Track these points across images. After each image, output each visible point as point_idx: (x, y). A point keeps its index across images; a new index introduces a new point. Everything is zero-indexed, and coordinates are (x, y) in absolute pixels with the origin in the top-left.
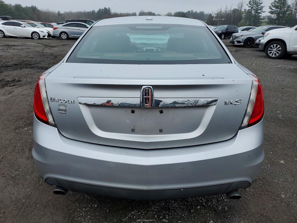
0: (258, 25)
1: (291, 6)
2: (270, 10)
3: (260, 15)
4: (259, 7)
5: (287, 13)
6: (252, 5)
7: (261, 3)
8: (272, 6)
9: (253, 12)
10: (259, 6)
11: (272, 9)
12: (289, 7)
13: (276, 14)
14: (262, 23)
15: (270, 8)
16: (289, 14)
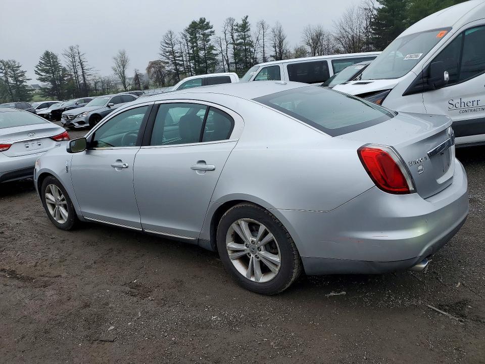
0: (28, 99)
1: (67, 69)
2: (38, 76)
3: (24, 84)
4: (18, 72)
5: (65, 79)
6: (5, 69)
7: (18, 67)
8: (39, 70)
9: (11, 80)
10: (17, 70)
11: (42, 75)
12: (64, 70)
13: (51, 81)
14: (33, 96)
15: (37, 73)
16: (69, 80)
